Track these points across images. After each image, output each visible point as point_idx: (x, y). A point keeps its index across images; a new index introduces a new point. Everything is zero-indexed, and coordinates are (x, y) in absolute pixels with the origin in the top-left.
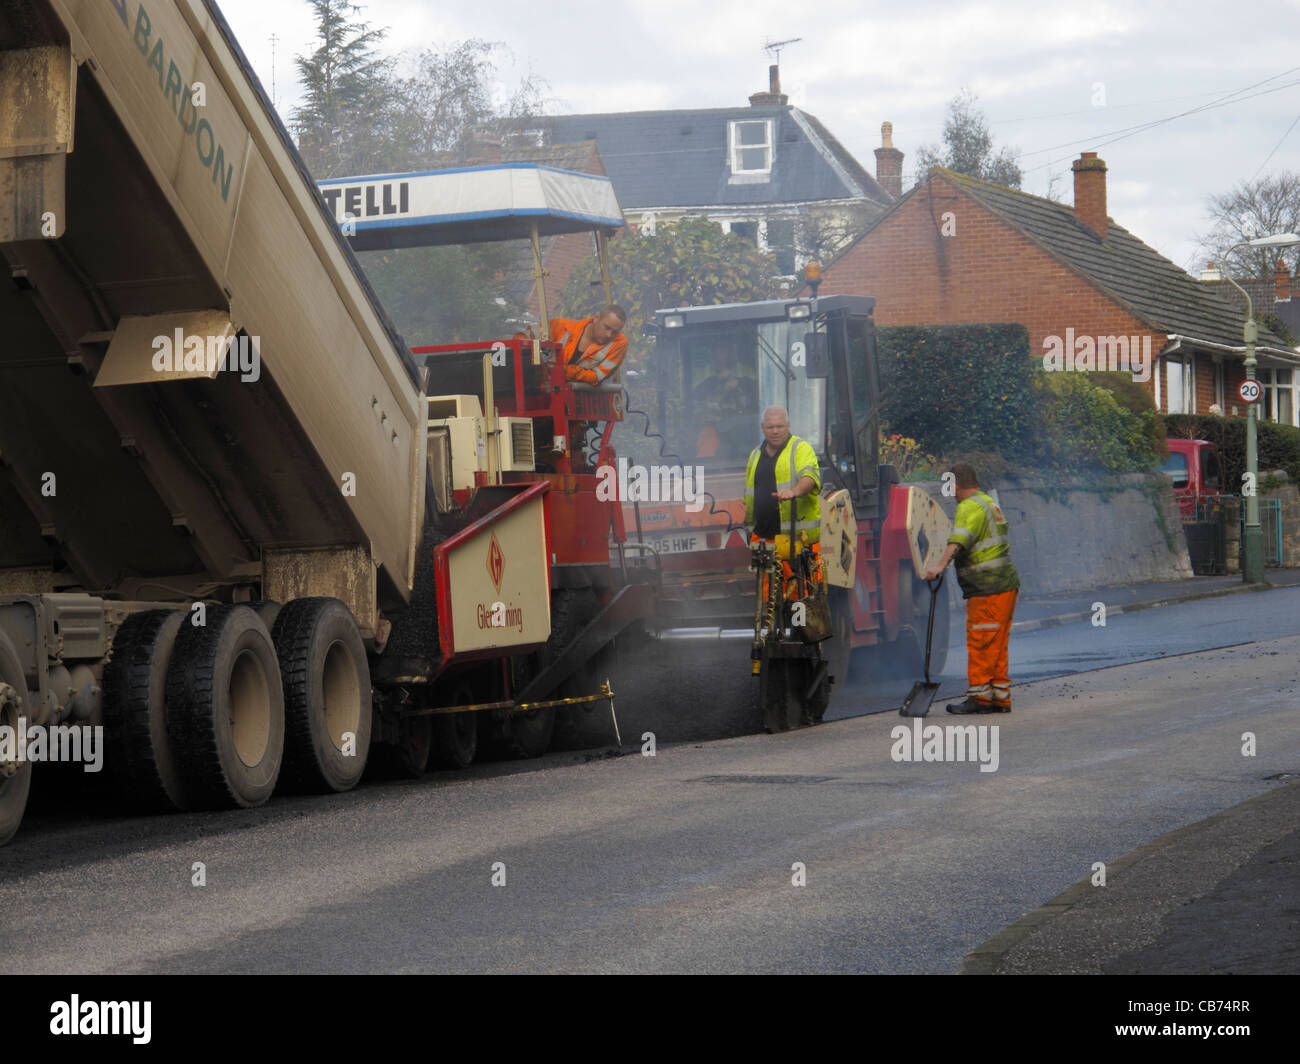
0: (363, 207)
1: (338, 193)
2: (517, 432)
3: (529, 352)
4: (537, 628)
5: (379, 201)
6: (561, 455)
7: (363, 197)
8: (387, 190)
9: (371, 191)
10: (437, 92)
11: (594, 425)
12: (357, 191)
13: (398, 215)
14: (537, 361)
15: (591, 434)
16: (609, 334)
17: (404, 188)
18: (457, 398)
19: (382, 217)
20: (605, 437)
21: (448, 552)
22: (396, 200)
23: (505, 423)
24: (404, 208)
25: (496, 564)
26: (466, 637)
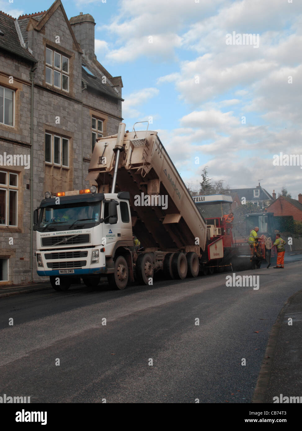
0: (199, 200)
1: (195, 198)
2: (219, 230)
3: (220, 219)
4: (221, 256)
5: (201, 199)
6: (225, 233)
7: (199, 199)
8: (202, 198)
9: (200, 198)
10: (216, 186)
11: (229, 228)
12: (198, 198)
13: (203, 201)
14: (221, 220)
15: (229, 230)
16: (231, 216)
17: (204, 198)
18: (211, 225)
19: (201, 201)
20: (231, 230)
21: (209, 246)
22: (203, 199)
23: (217, 229)
24: (204, 200)
25: (216, 247)
26: (212, 257)
